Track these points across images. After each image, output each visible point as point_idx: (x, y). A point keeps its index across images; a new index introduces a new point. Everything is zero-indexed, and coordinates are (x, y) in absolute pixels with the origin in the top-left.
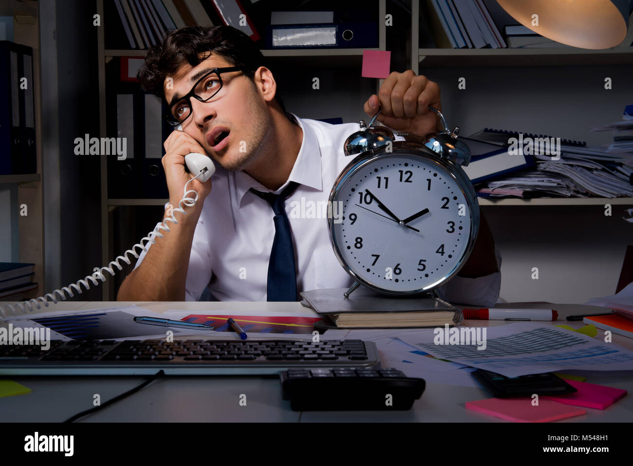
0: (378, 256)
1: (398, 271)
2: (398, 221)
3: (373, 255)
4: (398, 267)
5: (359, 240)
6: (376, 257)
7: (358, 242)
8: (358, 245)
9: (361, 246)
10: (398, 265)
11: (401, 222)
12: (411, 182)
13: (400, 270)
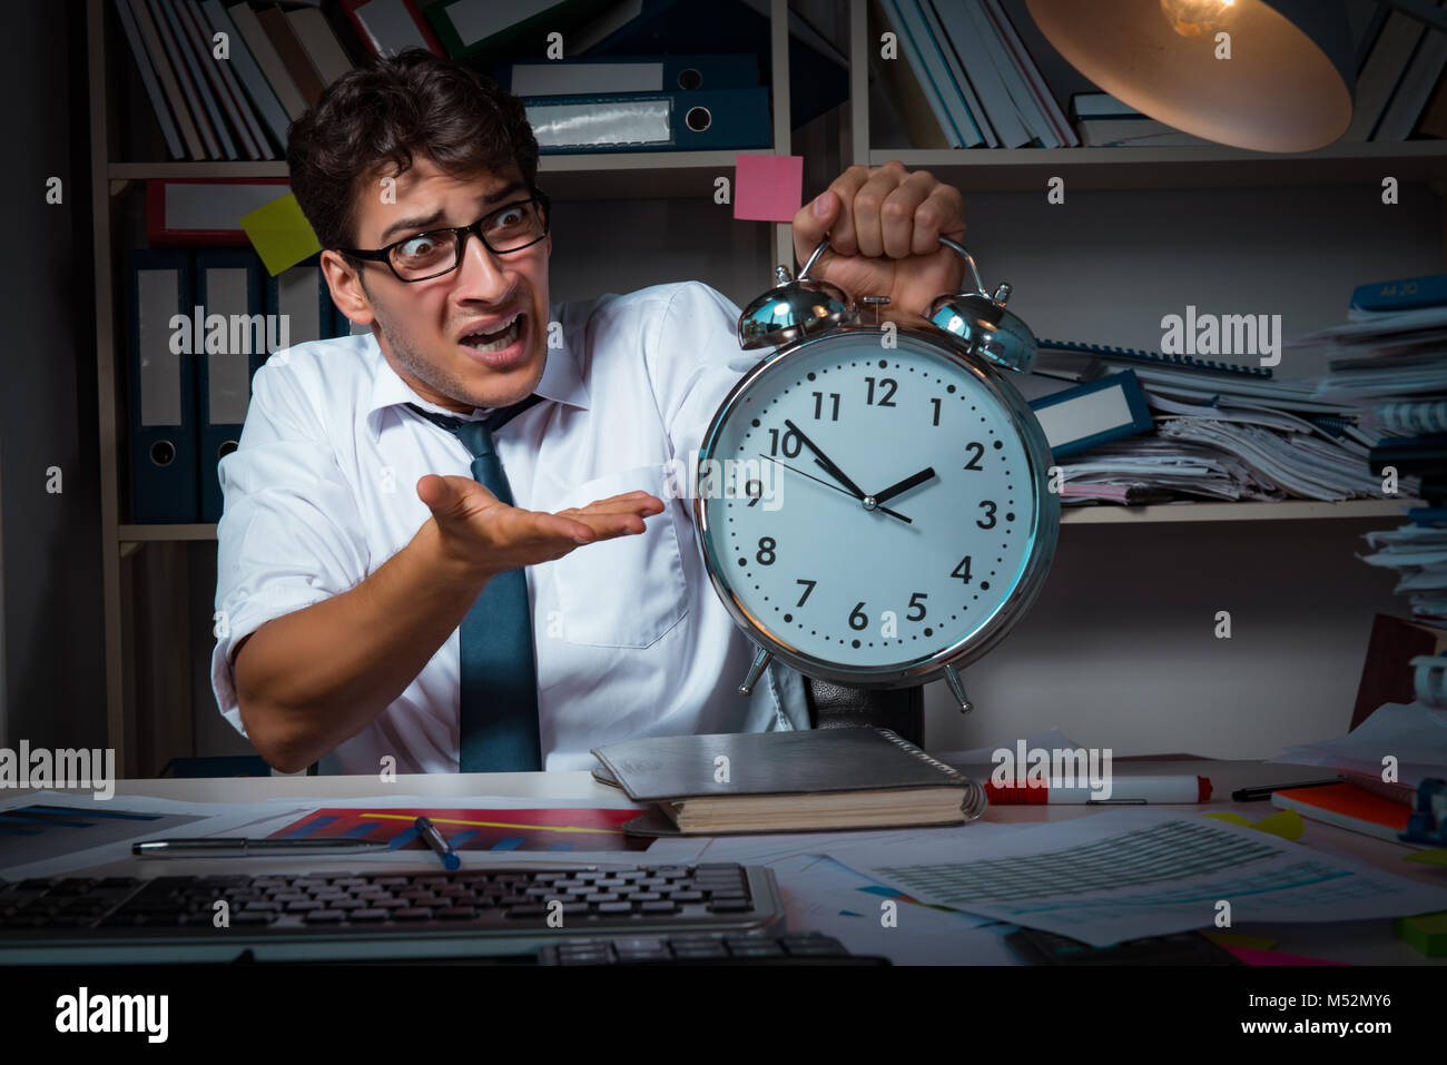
0: (812, 584)
1: (858, 621)
2: (861, 496)
3: (800, 582)
4: (861, 611)
5: (767, 545)
6: (806, 586)
7: (764, 550)
8: (766, 557)
9: (773, 559)
10: (861, 605)
11: (867, 500)
12: (893, 405)
13: (865, 618)
